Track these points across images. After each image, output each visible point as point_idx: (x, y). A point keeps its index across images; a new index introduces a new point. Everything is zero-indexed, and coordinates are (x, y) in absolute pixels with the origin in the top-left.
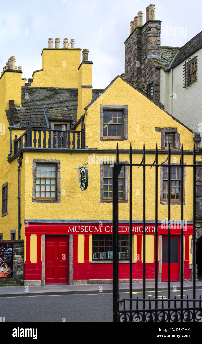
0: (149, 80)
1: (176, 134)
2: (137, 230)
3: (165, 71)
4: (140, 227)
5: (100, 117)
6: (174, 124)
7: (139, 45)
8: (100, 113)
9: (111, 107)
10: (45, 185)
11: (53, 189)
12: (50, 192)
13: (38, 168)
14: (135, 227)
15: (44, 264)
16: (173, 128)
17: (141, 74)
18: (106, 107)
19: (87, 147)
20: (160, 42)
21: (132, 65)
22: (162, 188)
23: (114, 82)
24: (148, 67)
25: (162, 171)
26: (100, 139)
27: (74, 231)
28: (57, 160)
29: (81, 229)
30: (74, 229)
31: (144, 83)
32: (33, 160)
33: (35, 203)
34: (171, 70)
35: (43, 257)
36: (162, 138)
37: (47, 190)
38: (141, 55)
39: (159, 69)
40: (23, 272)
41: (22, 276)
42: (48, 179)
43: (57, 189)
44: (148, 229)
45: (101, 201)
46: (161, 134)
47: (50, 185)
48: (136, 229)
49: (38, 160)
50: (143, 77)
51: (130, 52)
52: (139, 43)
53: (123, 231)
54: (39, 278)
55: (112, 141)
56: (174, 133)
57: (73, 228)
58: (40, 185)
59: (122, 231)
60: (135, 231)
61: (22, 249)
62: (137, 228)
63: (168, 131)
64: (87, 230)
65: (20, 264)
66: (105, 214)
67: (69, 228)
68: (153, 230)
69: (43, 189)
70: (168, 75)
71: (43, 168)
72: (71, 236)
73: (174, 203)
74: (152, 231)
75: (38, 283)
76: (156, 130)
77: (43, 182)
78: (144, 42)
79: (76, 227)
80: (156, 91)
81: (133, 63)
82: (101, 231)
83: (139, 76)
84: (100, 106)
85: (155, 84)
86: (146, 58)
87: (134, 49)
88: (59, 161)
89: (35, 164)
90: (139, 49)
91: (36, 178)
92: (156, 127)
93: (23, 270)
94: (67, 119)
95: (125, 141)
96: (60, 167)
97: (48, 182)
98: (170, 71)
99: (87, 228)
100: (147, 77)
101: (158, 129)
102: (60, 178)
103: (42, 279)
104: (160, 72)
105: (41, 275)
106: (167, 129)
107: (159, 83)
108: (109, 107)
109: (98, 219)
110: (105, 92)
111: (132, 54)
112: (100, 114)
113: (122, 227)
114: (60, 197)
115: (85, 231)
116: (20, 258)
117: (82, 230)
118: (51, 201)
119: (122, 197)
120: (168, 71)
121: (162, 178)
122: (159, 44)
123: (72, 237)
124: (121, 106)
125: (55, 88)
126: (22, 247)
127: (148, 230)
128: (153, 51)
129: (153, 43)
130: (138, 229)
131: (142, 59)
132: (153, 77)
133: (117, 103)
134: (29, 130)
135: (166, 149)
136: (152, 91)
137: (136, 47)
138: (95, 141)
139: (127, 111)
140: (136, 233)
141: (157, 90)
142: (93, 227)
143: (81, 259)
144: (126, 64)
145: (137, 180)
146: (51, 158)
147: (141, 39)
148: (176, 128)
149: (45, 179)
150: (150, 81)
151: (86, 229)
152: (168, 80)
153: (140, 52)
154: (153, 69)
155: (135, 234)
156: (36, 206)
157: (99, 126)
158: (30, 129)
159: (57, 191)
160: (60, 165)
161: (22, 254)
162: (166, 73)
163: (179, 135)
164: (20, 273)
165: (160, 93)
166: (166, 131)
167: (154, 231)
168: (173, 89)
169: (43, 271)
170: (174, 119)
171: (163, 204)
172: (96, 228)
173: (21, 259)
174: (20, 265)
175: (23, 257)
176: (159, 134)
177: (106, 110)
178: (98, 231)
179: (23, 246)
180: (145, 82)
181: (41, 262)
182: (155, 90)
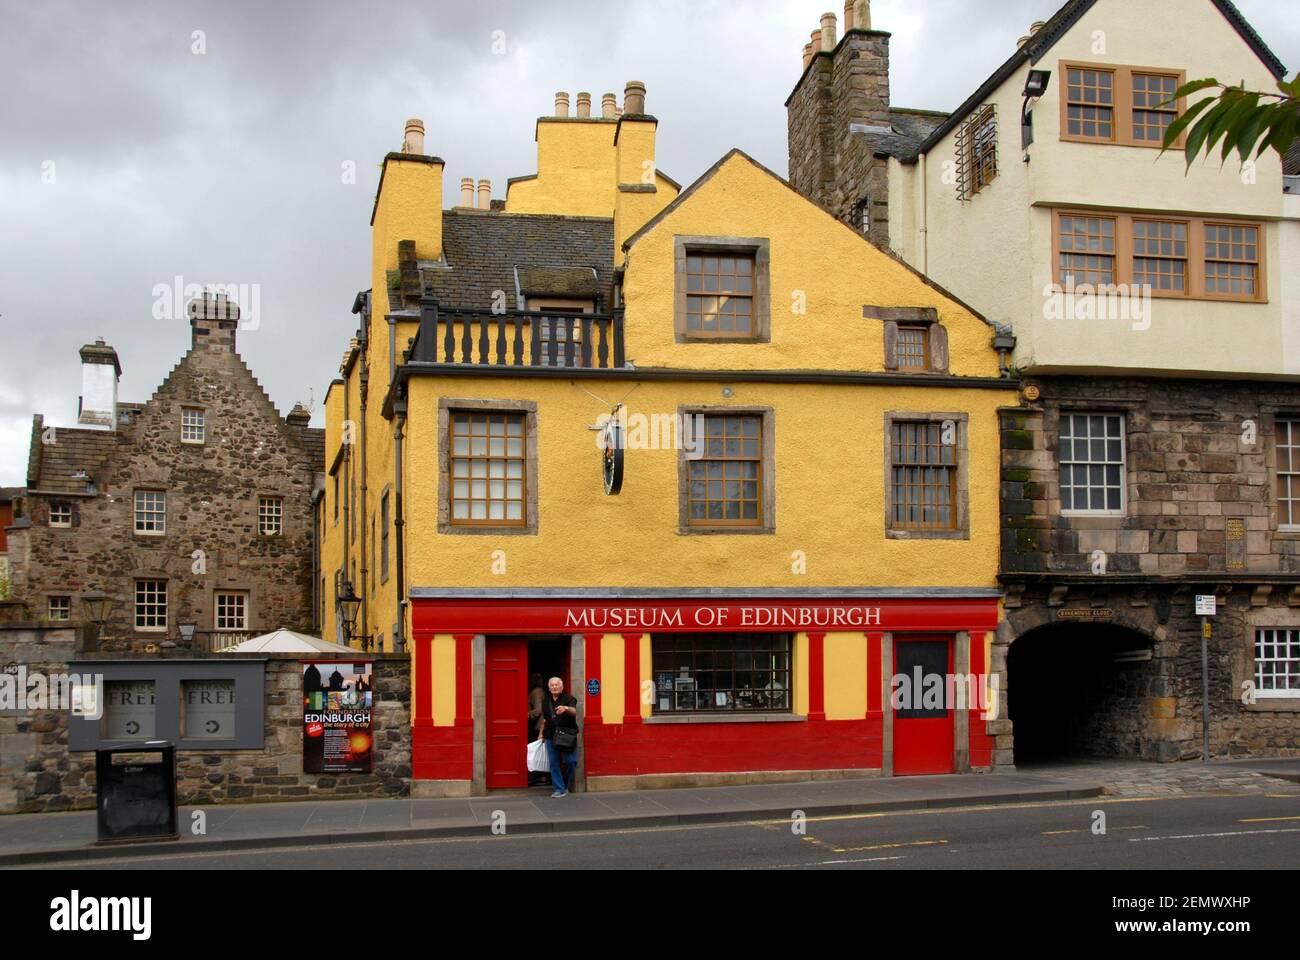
0: (855, 192)
1: (933, 327)
2: (806, 620)
3: (904, 162)
4: (816, 610)
5: (675, 272)
6: (927, 298)
7: (825, 101)
8: (676, 259)
9: (713, 242)
10: (488, 481)
11: (515, 492)
12: (506, 502)
13: (461, 429)
14: (802, 610)
15: (479, 728)
16: (924, 310)
17: (834, 180)
18: (694, 241)
19: (629, 364)
20: (888, 90)
21: (808, 158)
22: (890, 489)
23: (721, 168)
24: (852, 158)
25: (889, 437)
26: (674, 340)
27: (587, 624)
28: (523, 402)
29: (610, 618)
30: (588, 616)
31: (842, 204)
32: (441, 401)
33: (447, 536)
34: (921, 156)
35: (477, 707)
36: (887, 338)
37: (493, 496)
38: (832, 130)
39: (883, 157)
40: (406, 756)
41: (403, 767)
42: (497, 460)
43: (525, 492)
44: (843, 614)
45: (681, 530)
46: (885, 326)
47: (506, 481)
48: (802, 616)
49: (457, 402)
50: (841, 188)
51: (802, 124)
52: (825, 94)
53: (758, 623)
54: (465, 772)
55: (715, 346)
56: (927, 324)
57: (584, 613)
58: (470, 481)
59: (755, 622)
60: (802, 623)
61: (403, 681)
62: (805, 612)
63: (907, 318)
64: (631, 621)
65: (397, 728)
66: (694, 570)
67: (570, 613)
68: (860, 619)
69: (479, 492)
70: (912, 172)
71: (479, 429)
72: (575, 639)
73: (931, 535)
74: (860, 622)
75: (459, 789)
76: (866, 314)
77: (479, 472)
78: (839, 94)
79: (593, 611)
80: (876, 220)
81: (811, 153)
82: (680, 623)
83: (827, 186)
84: (674, 238)
85: (872, 199)
86: (847, 133)
87: (811, 115)
88: (534, 405)
89: (446, 414)
90: (826, 112)
91: (453, 459)
92: (867, 304)
93: (408, 747)
94: (584, 290)
95: (763, 346)
96: (536, 423)
97: (497, 472)
98: (917, 160)
99: (631, 613)
100: (851, 184)
101: (875, 312)
102: (536, 459)
103: (476, 775)
104: (886, 167)
105: (472, 764)
106: (902, 309)
107: (886, 196)
108: (704, 241)
109: (672, 586)
110: (691, 197)
111: (807, 128)
112: (676, 263)
113: (755, 611)
114: (537, 517)
115: (627, 624)
116: (399, 708)
117: (616, 621)
118: (504, 529)
119: (756, 518)
120: (910, 162)
121: (889, 458)
122: (884, 94)
123: (582, 644)
124: (744, 239)
125: (563, 217)
126: (405, 676)
127: (845, 618)
128: (867, 114)
129: (867, 92)
130: (812, 615)
131: (836, 139)
132: (867, 182)
133: (734, 232)
134: (427, 309)
135: (900, 371)
136: (865, 220)
137: (818, 106)
138: (659, 345)
139: (766, 255)
140: (804, 629)
141: (879, 217)
142: (654, 610)
143: (613, 711)
144: (793, 160)
145: (803, 464)
146: (503, 397)
147: (830, 84)
148: (935, 310)
149: (488, 461)
150: (858, 194)
151: (628, 617)
152: (912, 187)
153: (830, 121)
154: (868, 159)
155: (801, 631)
156: (450, 547)
157: (671, 300)
158: (430, 307)
159: (527, 500)
160: (534, 418)
161: (404, 697)
162: (907, 169)
163: (945, 330)
164: (397, 758)
165: (890, 224)
166: (899, 316)
167: (864, 621)
168: (928, 208)
169: (479, 750)
170: (924, 282)
171: (894, 537)
172: (664, 613)
173: (403, 713)
174: (398, 731)
175: (407, 707)
176: (877, 326)
177: (695, 251)
178: (670, 623)
179: (407, 672)
180: (847, 199)
181: (471, 723)
182: (872, 217)
